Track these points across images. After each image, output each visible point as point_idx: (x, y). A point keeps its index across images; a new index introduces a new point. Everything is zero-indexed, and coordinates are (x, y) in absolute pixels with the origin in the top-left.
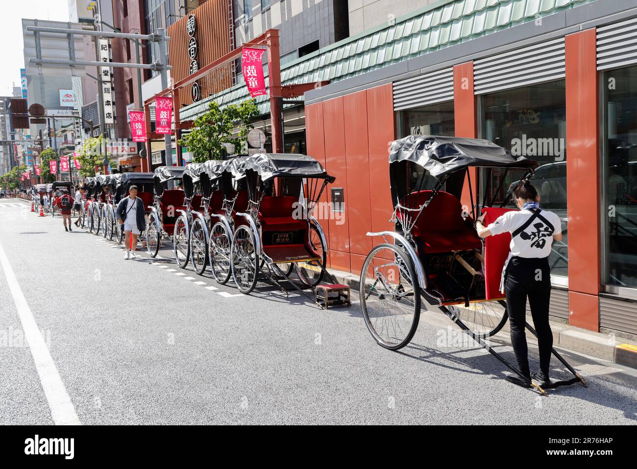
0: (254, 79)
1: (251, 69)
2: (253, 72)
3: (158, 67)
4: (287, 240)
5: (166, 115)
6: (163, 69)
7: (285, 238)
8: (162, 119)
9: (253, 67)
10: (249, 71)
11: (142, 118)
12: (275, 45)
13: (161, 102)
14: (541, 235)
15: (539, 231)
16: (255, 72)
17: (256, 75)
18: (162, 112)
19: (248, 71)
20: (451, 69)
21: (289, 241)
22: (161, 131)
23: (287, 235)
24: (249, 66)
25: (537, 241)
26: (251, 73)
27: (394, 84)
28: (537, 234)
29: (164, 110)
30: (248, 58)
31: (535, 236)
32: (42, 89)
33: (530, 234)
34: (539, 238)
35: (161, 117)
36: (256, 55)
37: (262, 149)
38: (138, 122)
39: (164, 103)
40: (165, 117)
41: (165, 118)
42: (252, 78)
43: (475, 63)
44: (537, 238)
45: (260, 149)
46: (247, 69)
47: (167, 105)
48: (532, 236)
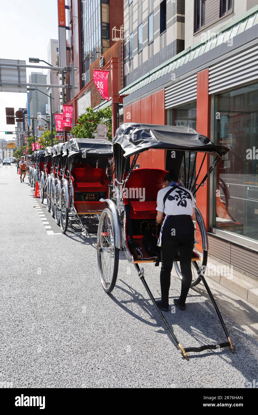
0: (101, 91)
1: (99, 84)
2: (101, 86)
3: (69, 87)
4: (94, 198)
5: (69, 115)
6: (72, 88)
7: (92, 197)
8: (67, 117)
9: (101, 82)
10: (99, 85)
11: (61, 118)
12: (115, 68)
13: (66, 108)
14: (182, 197)
15: (181, 195)
16: (103, 86)
17: (103, 88)
18: (67, 113)
19: (97, 85)
20: (196, 75)
21: (95, 199)
22: (66, 125)
23: (94, 195)
24: (99, 82)
25: (180, 201)
26: (100, 87)
27: (166, 89)
28: (179, 196)
29: (68, 112)
30: (98, 76)
31: (178, 198)
32: (37, 103)
33: (174, 196)
34: (182, 199)
35: (66, 117)
36: (103, 75)
37: (105, 137)
38: (59, 120)
39: (69, 108)
40: (69, 116)
41: (69, 118)
42: (100, 90)
43: (210, 69)
44: (179, 199)
45: (104, 137)
46: (97, 84)
47: (70, 110)
48: (176, 198)
